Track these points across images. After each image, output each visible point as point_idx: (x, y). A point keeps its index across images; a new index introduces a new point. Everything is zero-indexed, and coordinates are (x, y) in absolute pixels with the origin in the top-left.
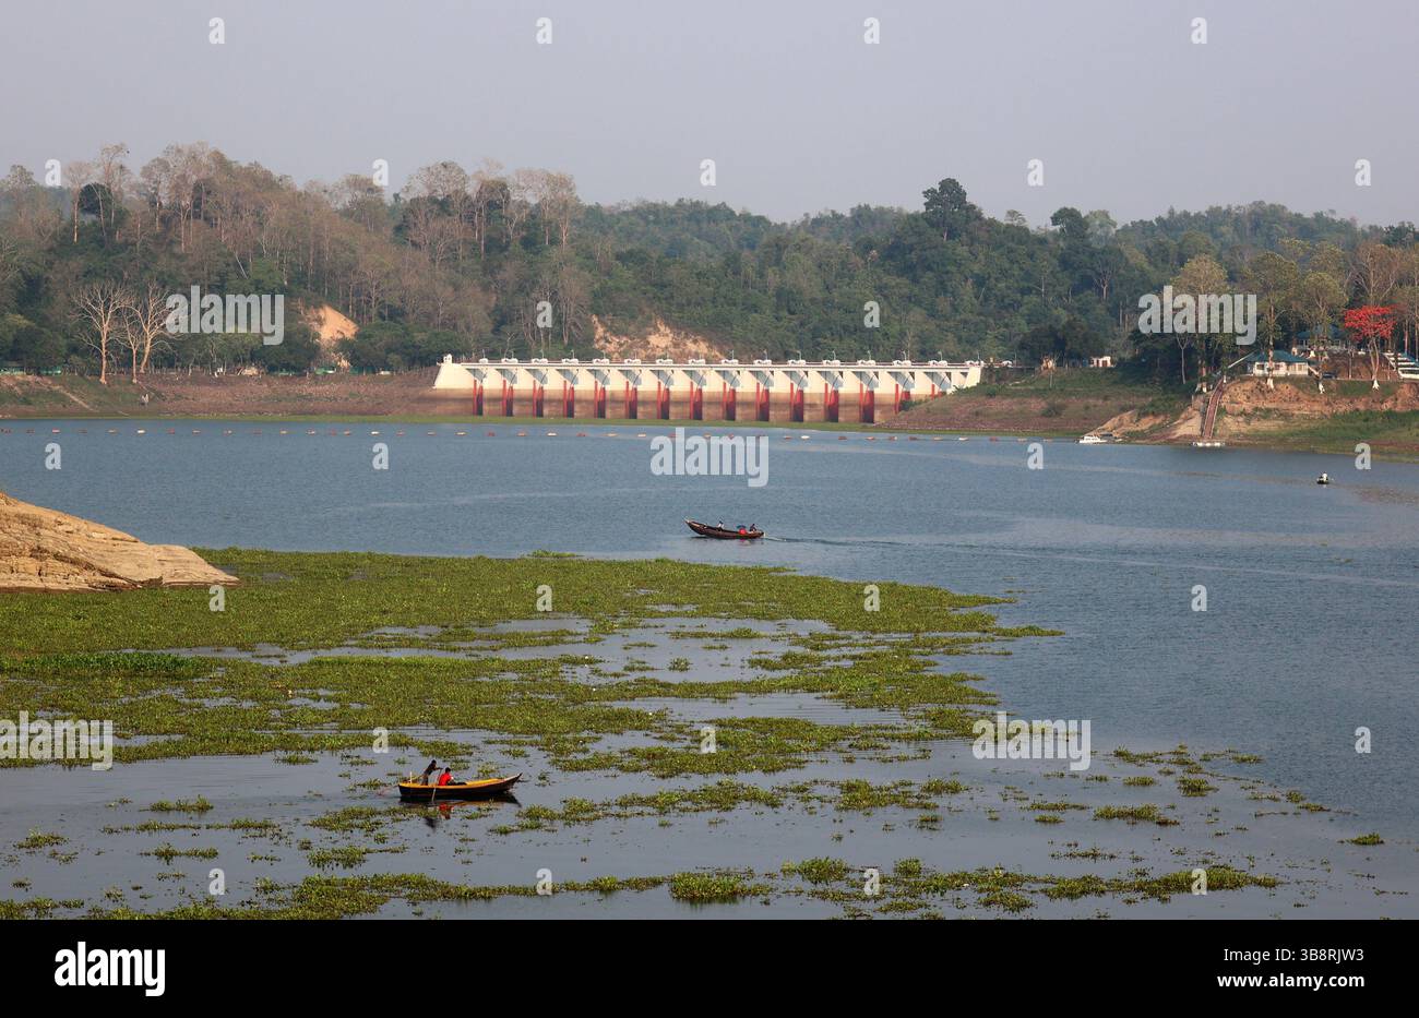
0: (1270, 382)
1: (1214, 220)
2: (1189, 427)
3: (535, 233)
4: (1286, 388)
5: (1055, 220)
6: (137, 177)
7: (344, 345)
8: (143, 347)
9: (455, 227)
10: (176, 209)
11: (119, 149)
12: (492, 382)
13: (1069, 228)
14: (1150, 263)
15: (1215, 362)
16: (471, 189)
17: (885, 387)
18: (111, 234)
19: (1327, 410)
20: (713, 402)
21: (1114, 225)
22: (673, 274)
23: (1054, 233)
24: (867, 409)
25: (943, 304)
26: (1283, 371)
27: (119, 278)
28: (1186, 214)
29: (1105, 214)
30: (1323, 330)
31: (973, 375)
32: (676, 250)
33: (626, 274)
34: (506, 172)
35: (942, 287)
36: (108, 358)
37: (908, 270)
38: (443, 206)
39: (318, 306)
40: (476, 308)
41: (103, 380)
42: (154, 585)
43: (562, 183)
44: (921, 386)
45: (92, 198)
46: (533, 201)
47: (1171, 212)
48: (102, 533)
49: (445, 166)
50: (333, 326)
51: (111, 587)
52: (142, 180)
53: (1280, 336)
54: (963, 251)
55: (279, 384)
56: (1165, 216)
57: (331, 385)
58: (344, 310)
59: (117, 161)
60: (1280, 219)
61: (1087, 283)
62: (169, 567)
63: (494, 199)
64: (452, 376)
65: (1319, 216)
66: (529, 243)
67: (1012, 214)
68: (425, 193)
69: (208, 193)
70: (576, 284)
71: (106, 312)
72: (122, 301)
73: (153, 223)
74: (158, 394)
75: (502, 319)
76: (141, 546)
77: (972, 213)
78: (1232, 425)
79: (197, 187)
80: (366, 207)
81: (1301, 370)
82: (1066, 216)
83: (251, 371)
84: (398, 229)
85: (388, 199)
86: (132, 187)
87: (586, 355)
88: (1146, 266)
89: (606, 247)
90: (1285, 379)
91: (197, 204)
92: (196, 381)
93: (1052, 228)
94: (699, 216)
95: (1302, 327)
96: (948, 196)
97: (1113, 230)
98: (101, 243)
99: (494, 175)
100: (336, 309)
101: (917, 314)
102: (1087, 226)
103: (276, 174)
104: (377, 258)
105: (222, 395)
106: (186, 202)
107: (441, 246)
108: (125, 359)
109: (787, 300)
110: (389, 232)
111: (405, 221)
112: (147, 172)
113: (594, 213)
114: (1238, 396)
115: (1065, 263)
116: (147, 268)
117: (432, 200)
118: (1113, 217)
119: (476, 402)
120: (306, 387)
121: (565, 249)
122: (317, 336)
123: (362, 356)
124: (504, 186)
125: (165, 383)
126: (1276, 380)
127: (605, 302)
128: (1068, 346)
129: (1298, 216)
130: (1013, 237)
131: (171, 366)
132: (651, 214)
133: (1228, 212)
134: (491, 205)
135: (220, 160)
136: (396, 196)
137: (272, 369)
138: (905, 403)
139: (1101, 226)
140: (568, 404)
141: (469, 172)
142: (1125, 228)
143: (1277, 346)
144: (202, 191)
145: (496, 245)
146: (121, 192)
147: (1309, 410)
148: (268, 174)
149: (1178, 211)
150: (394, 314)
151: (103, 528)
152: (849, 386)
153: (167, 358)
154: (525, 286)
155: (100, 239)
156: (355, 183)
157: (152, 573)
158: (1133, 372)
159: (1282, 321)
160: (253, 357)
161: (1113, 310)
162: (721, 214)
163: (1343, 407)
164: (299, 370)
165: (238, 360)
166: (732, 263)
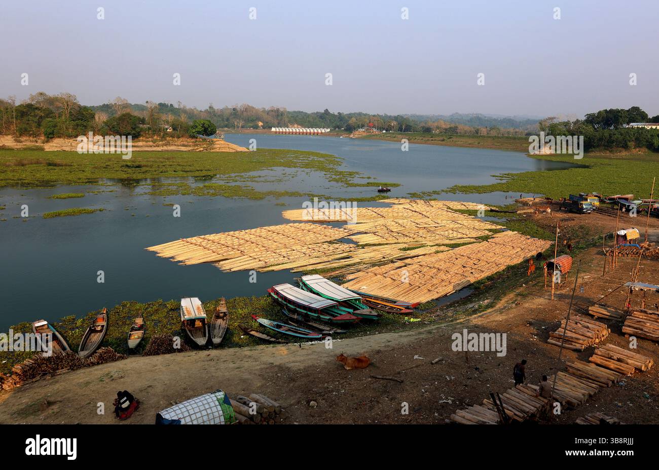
0: (360, 131)
1: (355, 114)
2: (352, 136)
3: (282, 114)
4: (362, 132)
5: (338, 113)
7: (262, 126)
8: (240, 126)
9: (274, 113)
10: (243, 111)
11: (237, 104)
12: (278, 130)
14: (348, 118)
15: (354, 129)
16: (275, 109)
17: (319, 131)
19: (366, 134)
20: (301, 132)
22: (297, 118)
23: (338, 115)
24: (318, 133)
25: (326, 122)
27: (237, 118)
29: (343, 113)
30: (366, 126)
31: (329, 130)
32: (297, 116)
33: (292, 119)
35: (326, 120)
36: (236, 127)
37: (322, 119)
38: (272, 111)
39: (259, 122)
40: (276, 122)
41: (236, 129)
42: (241, 151)
43: (285, 109)
44: (323, 131)
45: (234, 109)
46: (282, 110)
48: (236, 146)
49: (272, 106)
50: (260, 124)
51: (237, 152)
54: (328, 117)
55: (254, 130)
57: (260, 130)
60: (362, 114)
61: (341, 120)
63: (278, 110)
64: (273, 129)
65: (366, 113)
66: (281, 115)
67: (333, 113)
68: (270, 109)
70: (287, 120)
72: (237, 121)
73: (241, 112)
74: (242, 131)
75: (279, 123)
76: (240, 147)
77: (329, 113)
78: (356, 136)
80: (264, 111)
81: (363, 130)
83: (251, 129)
86: (239, 108)
87: (288, 128)
89: (290, 116)
92: (246, 129)
94: (300, 112)
95: (364, 125)
96: (326, 111)
99: (278, 108)
100: (261, 122)
101: (323, 123)
102: (341, 114)
103: (254, 107)
104: (265, 116)
105: (248, 131)
107: (272, 115)
108: (238, 127)
109: (309, 122)
110: (266, 114)
111: (268, 113)
113: (288, 112)
114: (357, 133)
115: (339, 118)
116: (240, 117)
119: (276, 132)
121: (285, 116)
123: (264, 127)
127: (289, 122)
128: (339, 127)
129: (364, 113)
130: (334, 115)
132: (295, 112)
135: (248, 105)
136: (267, 110)
137: (254, 128)
138: (322, 133)
140: (286, 133)
141: (275, 107)
142: (345, 114)
143: (361, 127)
144: (246, 109)
145: (278, 115)
146: (237, 109)
147: (364, 134)
149: (351, 113)
150: (267, 123)
152: (316, 131)
153: (242, 127)
154: (281, 120)
155: (235, 114)
156: (263, 108)
157: (241, 150)
158: (346, 130)
159: (362, 125)
160: (252, 127)
161: (344, 123)
162: (302, 112)
163: (368, 134)
164: (257, 129)
165: (250, 127)
166: (303, 118)
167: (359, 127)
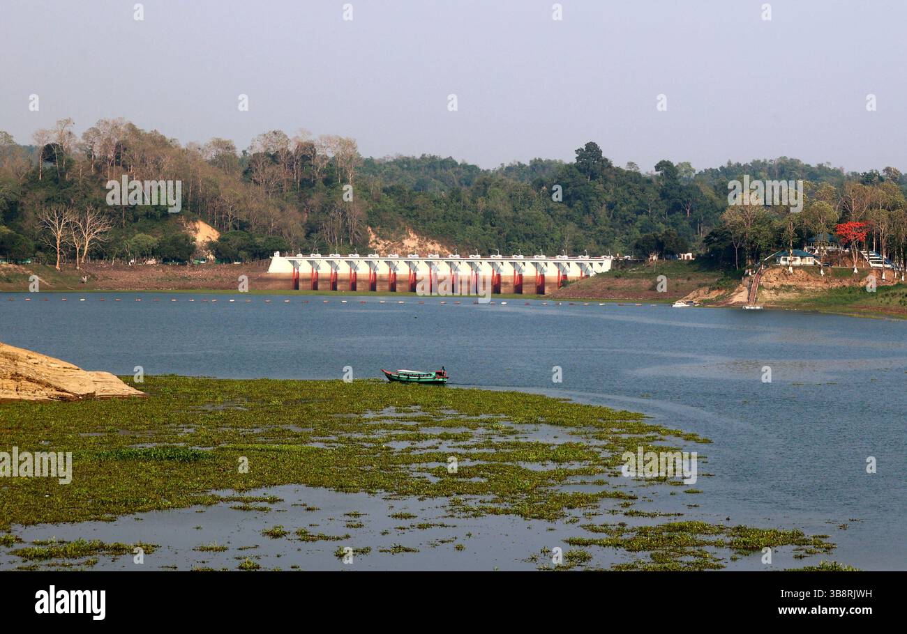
0: (791, 269)
1: (756, 168)
2: (740, 297)
3: (332, 177)
4: (801, 273)
5: (658, 168)
6: (79, 139)
7: (211, 246)
8: (83, 246)
9: (281, 172)
10: (105, 160)
11: (68, 122)
12: (305, 268)
13: (666, 173)
14: (716, 195)
15: (756, 255)
16: (292, 148)
17: (551, 272)
18: (63, 175)
19: (826, 286)
21: (694, 171)
22: (420, 200)
23: (657, 176)
24: (540, 285)
25: (588, 220)
26: (798, 262)
27: (68, 203)
28: (739, 165)
29: (688, 164)
30: (823, 237)
31: (605, 264)
32: (421, 187)
33: (390, 202)
34: (313, 138)
35: (587, 210)
36: (61, 253)
38: (274, 158)
39: (195, 221)
40: (295, 222)
41: (57, 267)
42: (90, 396)
43: (349, 144)
44: (574, 272)
45: (50, 153)
46: (331, 155)
47: (729, 163)
48: (57, 364)
49: (275, 133)
50: (204, 234)
51: (63, 399)
52: (83, 141)
53: (796, 240)
54: (600, 187)
55: (170, 270)
56: (725, 165)
57: (203, 271)
58: (211, 223)
59: (67, 129)
60: (796, 167)
61: (676, 208)
62: (99, 385)
63: (306, 154)
64: (280, 265)
65: (820, 166)
66: (327, 182)
67: (631, 164)
68: (262, 150)
69: (125, 149)
70: (357, 209)
71: (60, 225)
72: (70, 217)
73: (90, 169)
74: (93, 276)
75: (311, 230)
76: (82, 372)
77: (606, 164)
78: (768, 296)
79: (118, 146)
80: (225, 159)
81: (809, 262)
82: (664, 166)
83: (152, 262)
84: (245, 173)
85: (239, 153)
86: (77, 146)
87: (364, 252)
88: (713, 196)
89: (377, 184)
90: (800, 267)
91: (118, 157)
92: (116, 268)
93: (655, 173)
94: (434, 165)
95: (810, 235)
96: (591, 152)
97: (694, 174)
98: (56, 181)
99: (305, 140)
100: (206, 223)
101: (571, 227)
102: (677, 171)
103: (168, 137)
104: (232, 190)
105: (133, 277)
106: (111, 155)
107: (272, 184)
108: (72, 255)
109: (490, 217)
110: (239, 175)
111: (250, 168)
112: (86, 136)
113: (370, 162)
114: (771, 277)
115: (664, 195)
116: (85, 197)
117: (267, 154)
118: (693, 166)
119: (295, 281)
120: (187, 272)
121: (350, 185)
122: (194, 240)
123: (223, 253)
124: (313, 146)
125: (97, 269)
126: (794, 268)
127: (376, 219)
128: (666, 249)
129: (808, 166)
130: (631, 179)
131: (101, 258)
132: (405, 164)
133: (764, 164)
134: (304, 158)
135: (132, 128)
136: (244, 152)
137: (165, 260)
138: (564, 281)
139: (686, 172)
140: (353, 283)
141: (290, 136)
142: (700, 173)
143: (795, 247)
144: (121, 148)
145: (307, 184)
146: (69, 149)
147: (815, 286)
148: (163, 139)
149: (734, 163)
150: (243, 226)
151: (58, 361)
152: (529, 271)
153: (98, 253)
154: (326, 209)
155: (56, 179)
156: (218, 143)
157: (89, 389)
158: (707, 263)
159: (798, 232)
160: (154, 253)
161: (694, 224)
162: (449, 163)
163: (835, 284)
164: (182, 261)
165: (143, 255)
166: (456, 195)
167: (780, 244)
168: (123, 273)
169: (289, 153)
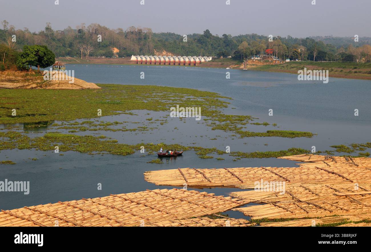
0: (254, 60)
1: (247, 36)
2: (242, 67)
3: (146, 37)
4: (257, 61)
5: (223, 36)
6: (86, 28)
7: (117, 53)
8: (87, 53)
9: (134, 36)
10: (92, 33)
11: (84, 24)
12: (139, 59)
13: (225, 37)
14: (237, 42)
15: (246, 57)
16: (136, 30)
17: (197, 60)
18: (83, 36)
19: (263, 64)
20: (172, 62)
21: (232, 36)
22: (166, 43)
23: (223, 38)
24: (195, 63)
25: (206, 48)
26: (256, 58)
27: (84, 43)
28: (242, 35)
29: (230, 35)
30: (262, 52)
31: (211, 59)
32: (167, 40)
33: (159, 43)
34: (142, 28)
35: (206, 46)
36: (82, 55)
37: (201, 43)
38: (132, 33)
39: (114, 47)
40: (137, 48)
41: (81, 58)
42: (89, 89)
43: (150, 29)
44: (203, 60)
45: (80, 31)
46: (146, 32)
47: (240, 35)
48: (81, 81)
49: (132, 27)
50: (116, 51)
51: (82, 89)
52: (87, 28)
53: (256, 53)
54: (209, 40)
55: (107, 59)
56: (239, 35)
57: (115, 59)
58: (117, 48)
59: (84, 25)
60: (256, 36)
61: (227, 45)
62: (91, 86)
63: (140, 32)
64: (133, 58)
65: (262, 36)
66: (145, 38)
67: (217, 35)
68: (129, 31)
69: (97, 30)
70: (152, 45)
71: (82, 48)
72: (84, 46)
73: (89, 35)
74: (90, 60)
75: (141, 50)
76: (87, 83)
77: (211, 35)
78: (249, 66)
79: (96, 30)
80: (121, 33)
81: (259, 58)
82: (225, 35)
83: (103, 57)
84: (125, 36)
85: (124, 31)
86: (86, 30)
87: (153, 55)
88: (236, 43)
89: (156, 39)
90: (257, 60)
91: (96, 32)
92: (95, 58)
93: (223, 37)
94: (170, 34)
95: (259, 52)
96: (207, 32)
97: (231, 38)
98: (81, 38)
99: (139, 28)
100: (116, 48)
101: (202, 50)
102: (228, 37)
103: (107, 28)
104: (122, 40)
105: (99, 61)
106: (94, 32)
107: (132, 39)
108: (85, 55)
109: (183, 47)
110: (124, 37)
111: (126, 35)
112: (88, 27)
113: (155, 34)
114: (250, 62)
115: (224, 42)
116: (88, 42)
117: (131, 32)
118: (231, 35)
119: (137, 62)
120: (112, 60)
121: (150, 39)
122: (113, 52)
123: (120, 55)
124: (141, 30)
125: (91, 59)
126: (255, 60)
127: (156, 48)
128: (225, 55)
129: (259, 35)
130: (217, 38)
131: (92, 56)
132: (163, 34)
133: (249, 35)
134: (139, 33)
135: (99, 25)
136: (125, 31)
137: (107, 57)
138: (200, 62)
139: (230, 37)
140: (151, 62)
141: (136, 28)
142: (233, 37)
143: (255, 55)
145: (140, 39)
146: (84, 30)
147: (260, 64)
148: (106, 28)
149: (241, 35)
150: (125, 49)
151: (81, 80)
152: (192, 60)
153: (91, 55)
154: (144, 45)
155: (81, 37)
156: (119, 29)
157: (89, 87)
158: (234, 58)
159: (256, 51)
160: (104, 55)
161: (231, 49)
162: (173, 34)
163: (265, 64)
164: (111, 57)
165: (102, 55)
166: (175, 42)
167: (252, 54)
168: (97, 60)
169: (136, 32)
